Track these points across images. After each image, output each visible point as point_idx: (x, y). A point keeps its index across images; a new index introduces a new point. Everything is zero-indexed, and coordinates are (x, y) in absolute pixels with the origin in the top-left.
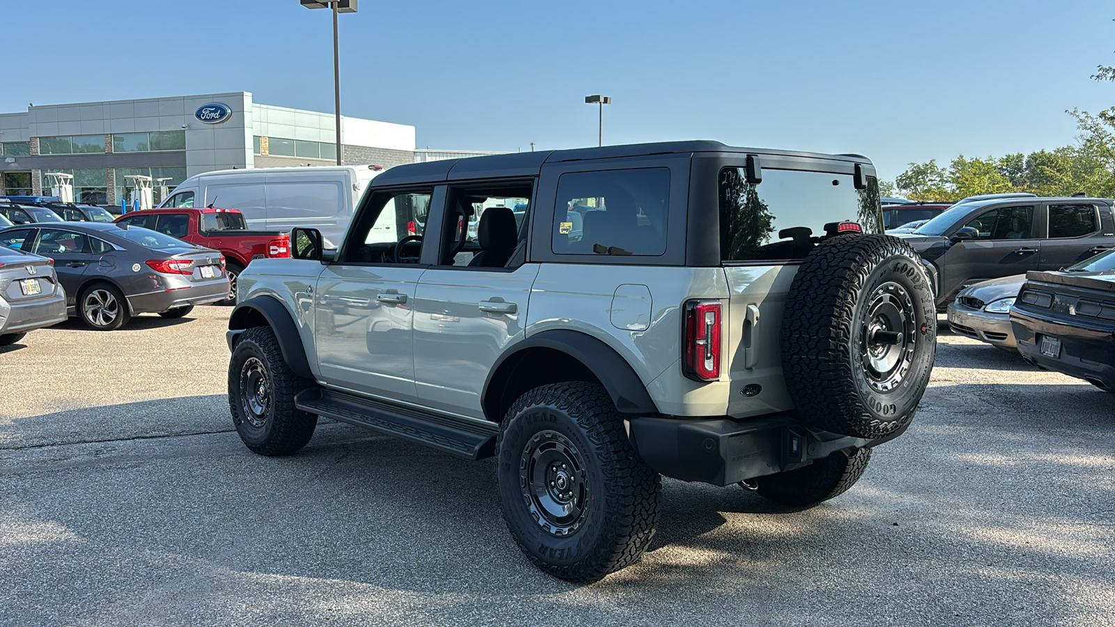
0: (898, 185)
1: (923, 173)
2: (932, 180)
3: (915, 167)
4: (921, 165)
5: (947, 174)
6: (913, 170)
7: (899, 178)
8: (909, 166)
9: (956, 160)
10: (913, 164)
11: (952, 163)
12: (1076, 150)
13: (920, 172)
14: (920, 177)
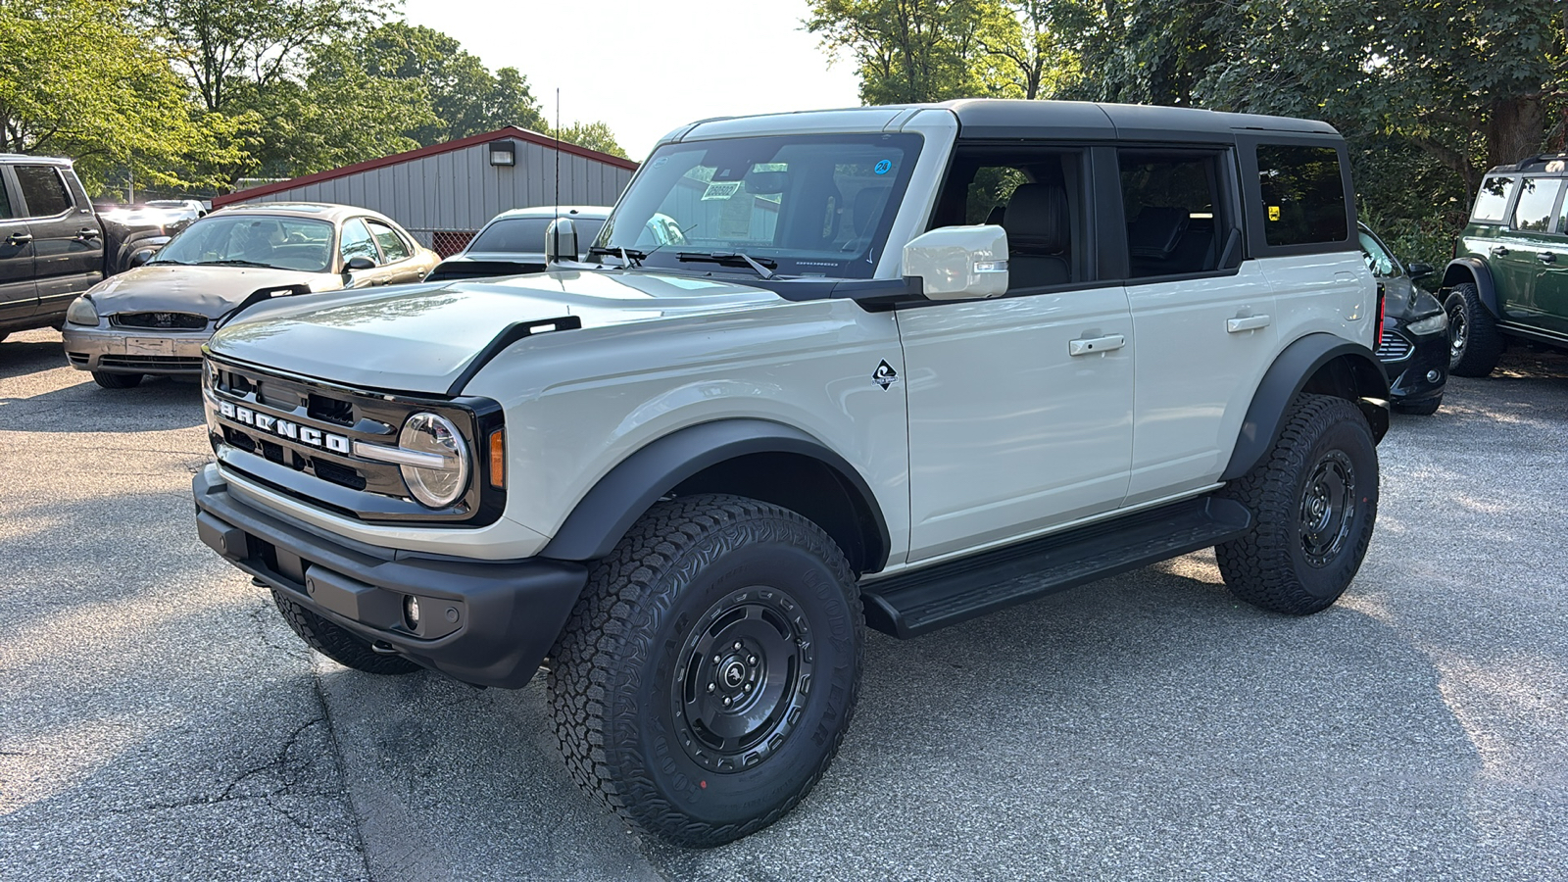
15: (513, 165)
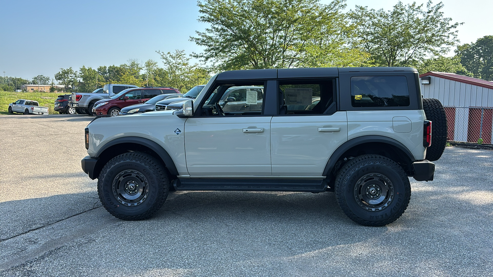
0: (56, 78)
1: (67, 73)
2: (72, 77)
3: (63, 70)
4: (66, 70)
5: (78, 74)
6: (62, 72)
7: (56, 75)
8: (60, 70)
9: (82, 68)
10: (62, 69)
11: (80, 69)
12: (128, 66)
13: (66, 73)
14: (66, 75)
15: (430, 83)
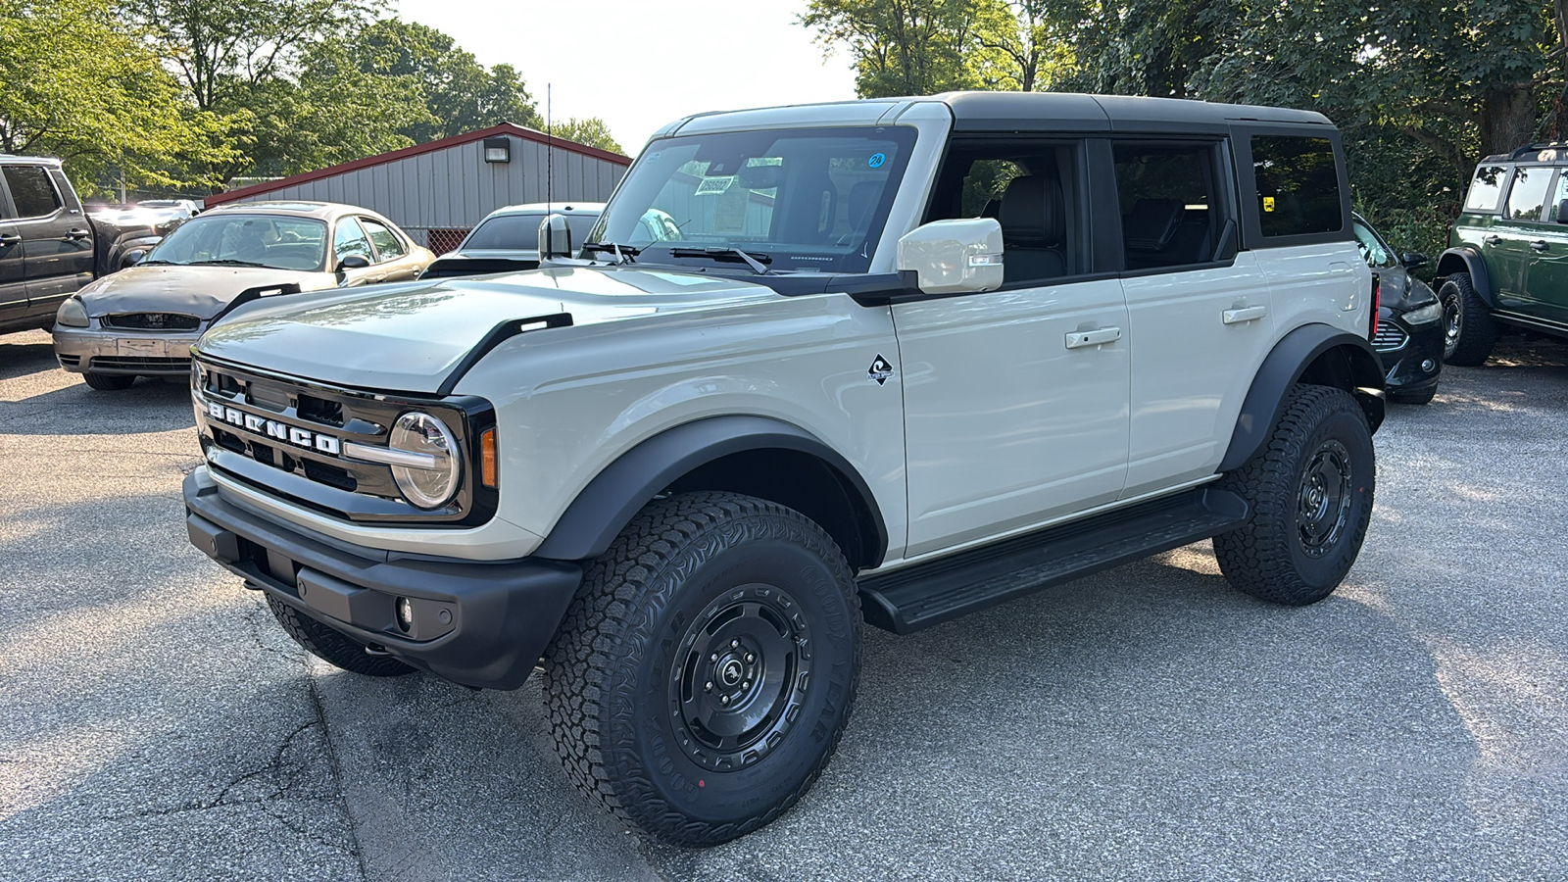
15: (508, 161)
